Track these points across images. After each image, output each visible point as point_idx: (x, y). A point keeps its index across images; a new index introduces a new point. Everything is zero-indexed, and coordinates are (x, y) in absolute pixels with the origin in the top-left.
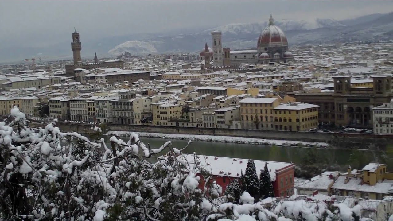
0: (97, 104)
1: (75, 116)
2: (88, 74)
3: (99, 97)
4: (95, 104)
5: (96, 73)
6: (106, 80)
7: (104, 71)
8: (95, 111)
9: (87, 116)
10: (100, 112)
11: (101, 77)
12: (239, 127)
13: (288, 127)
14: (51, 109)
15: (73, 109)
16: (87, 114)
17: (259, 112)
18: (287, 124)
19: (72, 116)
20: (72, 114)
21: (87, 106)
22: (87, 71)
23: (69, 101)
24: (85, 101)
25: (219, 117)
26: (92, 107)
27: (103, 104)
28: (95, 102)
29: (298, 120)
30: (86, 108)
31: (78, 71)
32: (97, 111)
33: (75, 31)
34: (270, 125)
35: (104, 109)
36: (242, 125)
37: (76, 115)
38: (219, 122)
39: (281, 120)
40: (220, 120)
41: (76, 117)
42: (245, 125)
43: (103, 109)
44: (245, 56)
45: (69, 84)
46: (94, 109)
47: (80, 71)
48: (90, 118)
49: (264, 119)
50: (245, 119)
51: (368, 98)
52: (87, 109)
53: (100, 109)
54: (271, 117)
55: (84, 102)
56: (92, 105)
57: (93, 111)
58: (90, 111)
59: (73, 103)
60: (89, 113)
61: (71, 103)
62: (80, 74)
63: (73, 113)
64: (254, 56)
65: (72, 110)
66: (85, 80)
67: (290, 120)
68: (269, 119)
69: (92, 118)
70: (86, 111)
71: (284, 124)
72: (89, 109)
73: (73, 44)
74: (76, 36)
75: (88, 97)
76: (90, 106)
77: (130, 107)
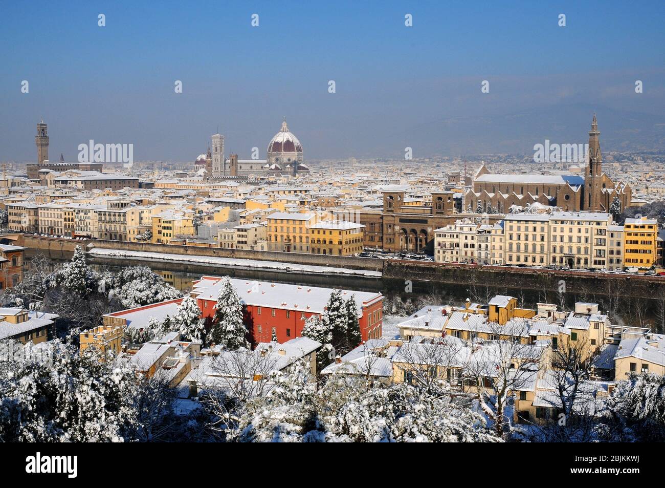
0: (77, 214)
1: (45, 228)
2: (58, 177)
3: (80, 205)
4: (74, 214)
5: (69, 176)
6: (83, 185)
7: (80, 174)
8: (74, 223)
9: (63, 228)
10: (81, 224)
11: (76, 181)
12: (266, 249)
13: (327, 250)
14: (11, 218)
15: (43, 219)
16: (63, 225)
17: (291, 230)
18: (326, 247)
19: (42, 228)
21: (63, 216)
22: (57, 173)
23: (37, 208)
24: (61, 209)
25: (239, 236)
26: (71, 217)
27: (85, 214)
28: (74, 211)
29: (340, 243)
30: (61, 217)
31: (44, 173)
32: (76, 222)
33: (42, 122)
34: (304, 248)
35: (87, 220)
36: (270, 247)
37: (47, 227)
38: (239, 242)
39: (319, 241)
40: (241, 239)
41: (47, 229)
42: (273, 246)
43: (85, 220)
44: (251, 167)
45: (32, 188)
46: (73, 220)
47: (47, 173)
48: (66, 231)
49: (298, 240)
50: (273, 238)
51: (426, 219)
52: (63, 220)
53: (80, 220)
54: (307, 237)
55: (59, 210)
56: (71, 214)
57: (71, 223)
58: (67, 223)
59: (43, 211)
60: (65, 226)
61: (40, 211)
62: (47, 177)
63: (43, 224)
64: (262, 167)
65: (41, 220)
66: (54, 184)
67: (331, 242)
68: (304, 240)
69: (69, 231)
70: (61, 222)
71: (323, 247)
72: (65, 220)
73: (38, 138)
74: (42, 128)
75: (64, 203)
76: (67, 216)
77: (122, 219)
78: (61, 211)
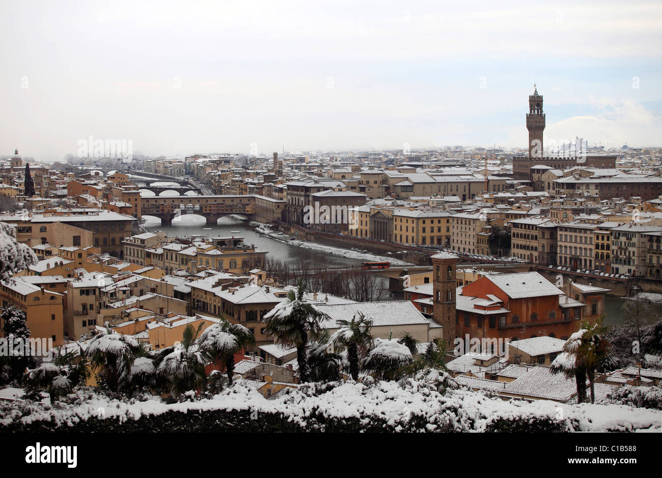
0: (615, 238)
1: (566, 258)
2: (559, 177)
3: (619, 225)
4: (612, 238)
5: (577, 176)
6: (597, 191)
7: (593, 173)
8: (610, 252)
9: (593, 259)
10: (621, 254)
11: (588, 185)
14: (514, 241)
15: (563, 244)
16: (593, 255)
19: (561, 257)
20: (561, 253)
21: (594, 241)
22: (558, 172)
23: (556, 228)
24: (591, 230)
26: (605, 242)
27: (628, 239)
28: (611, 234)
30: (591, 244)
31: (538, 171)
32: (613, 251)
33: (536, 92)
35: (629, 249)
37: (568, 256)
41: (568, 260)
43: (627, 249)
45: (526, 194)
46: (608, 247)
47: (544, 171)
48: (597, 264)
52: (593, 247)
53: (620, 248)
55: (588, 232)
56: (605, 238)
57: (605, 252)
58: (600, 251)
59: (564, 233)
60: (597, 254)
61: (559, 233)
62: (544, 177)
63: (563, 252)
65: (561, 246)
69: (603, 264)
70: (591, 250)
72: (597, 246)
73: (529, 118)
74: (536, 102)
75: (596, 222)
76: (600, 242)
78: (591, 233)
